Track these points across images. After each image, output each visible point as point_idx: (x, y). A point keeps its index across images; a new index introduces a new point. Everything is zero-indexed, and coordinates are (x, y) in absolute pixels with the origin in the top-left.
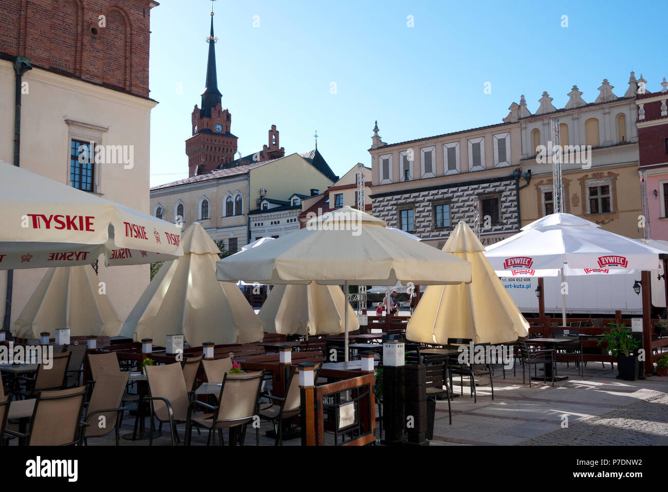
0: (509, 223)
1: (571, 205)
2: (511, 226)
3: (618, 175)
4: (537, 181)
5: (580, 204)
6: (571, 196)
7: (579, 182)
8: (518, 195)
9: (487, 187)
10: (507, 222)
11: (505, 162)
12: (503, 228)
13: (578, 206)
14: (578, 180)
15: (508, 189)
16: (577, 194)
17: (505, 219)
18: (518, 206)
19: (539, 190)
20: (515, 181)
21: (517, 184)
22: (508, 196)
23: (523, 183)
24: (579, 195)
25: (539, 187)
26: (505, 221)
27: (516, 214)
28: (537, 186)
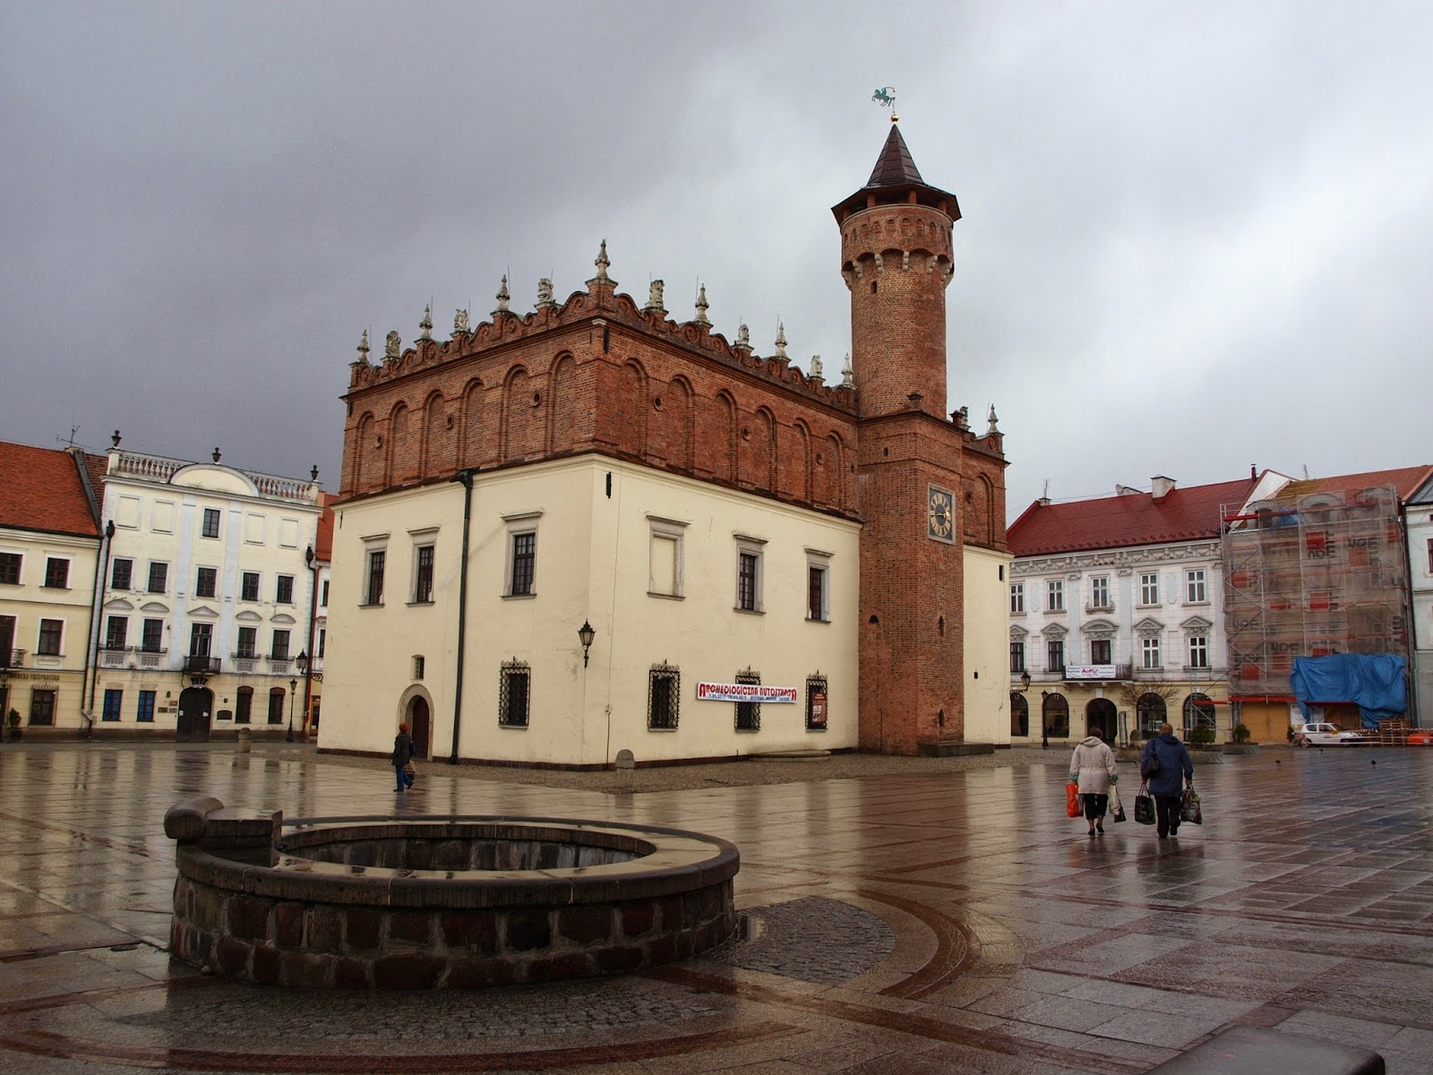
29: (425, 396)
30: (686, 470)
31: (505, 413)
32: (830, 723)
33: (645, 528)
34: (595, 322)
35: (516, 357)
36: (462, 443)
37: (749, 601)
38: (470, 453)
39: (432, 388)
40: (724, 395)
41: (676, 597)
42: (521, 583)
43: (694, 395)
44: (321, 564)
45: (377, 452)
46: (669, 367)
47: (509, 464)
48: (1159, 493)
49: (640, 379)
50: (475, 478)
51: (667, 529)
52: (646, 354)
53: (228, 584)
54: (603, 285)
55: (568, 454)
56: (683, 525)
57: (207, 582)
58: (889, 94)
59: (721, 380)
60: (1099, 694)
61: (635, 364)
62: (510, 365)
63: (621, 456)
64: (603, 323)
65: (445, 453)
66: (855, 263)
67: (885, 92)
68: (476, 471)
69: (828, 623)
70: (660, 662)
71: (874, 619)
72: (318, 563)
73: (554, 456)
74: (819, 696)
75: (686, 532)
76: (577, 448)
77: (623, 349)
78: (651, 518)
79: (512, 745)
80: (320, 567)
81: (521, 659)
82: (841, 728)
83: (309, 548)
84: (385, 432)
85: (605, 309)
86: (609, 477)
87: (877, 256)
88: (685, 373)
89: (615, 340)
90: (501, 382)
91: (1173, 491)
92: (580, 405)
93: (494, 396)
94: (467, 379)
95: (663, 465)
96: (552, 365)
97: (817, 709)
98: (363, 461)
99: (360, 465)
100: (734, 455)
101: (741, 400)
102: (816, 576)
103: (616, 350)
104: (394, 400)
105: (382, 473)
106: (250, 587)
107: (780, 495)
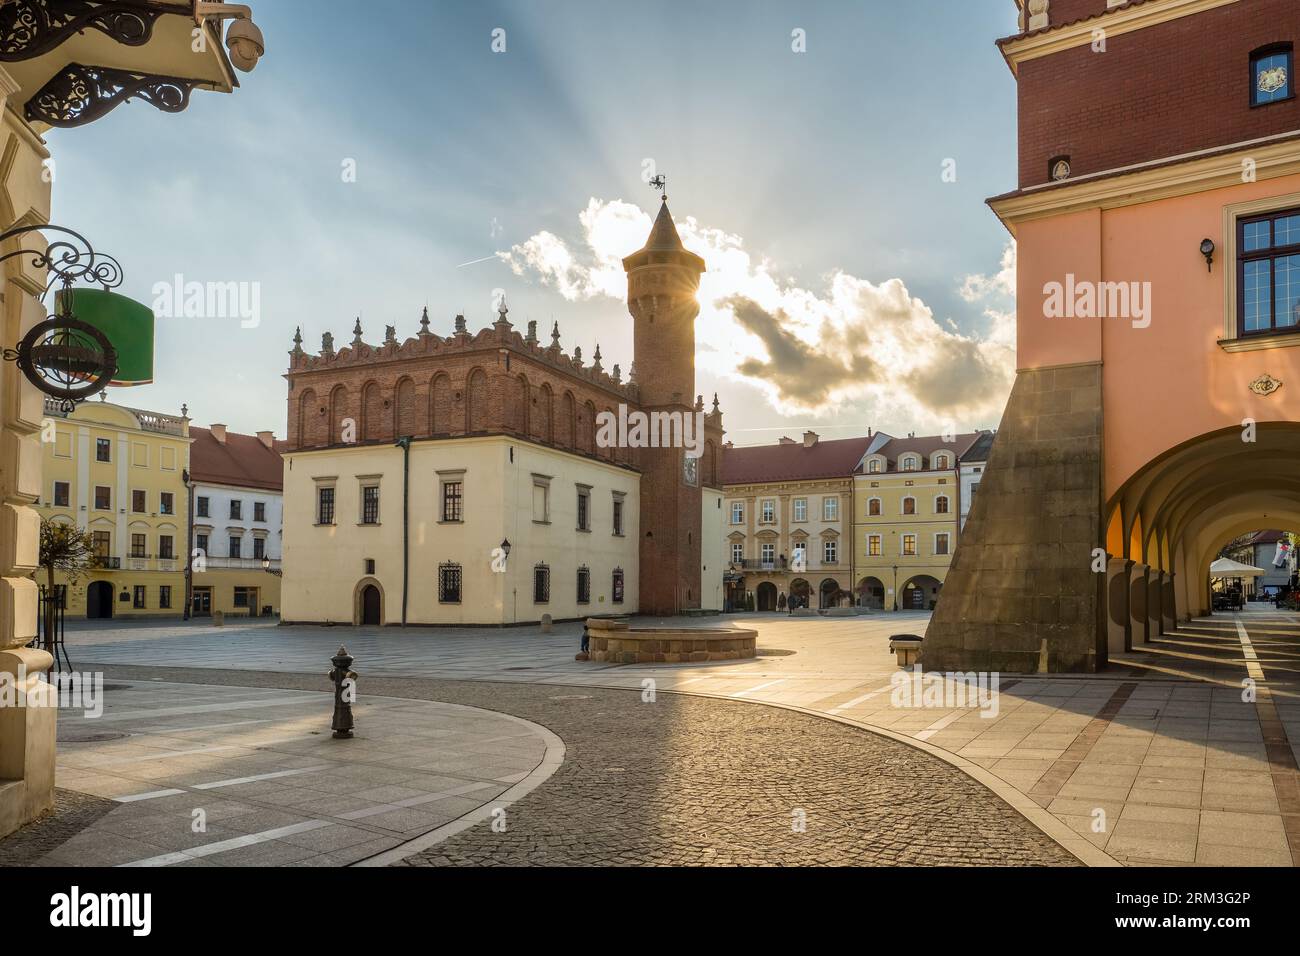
29: (363, 383)
30: (549, 442)
31: (432, 402)
32: (625, 598)
33: (530, 480)
34: (501, 351)
35: (440, 366)
36: (397, 419)
37: (583, 525)
38: (404, 425)
39: (368, 378)
40: (568, 395)
41: (546, 523)
42: (450, 515)
43: (553, 395)
44: (196, 483)
45: (320, 418)
46: (539, 378)
47: (436, 435)
48: (810, 445)
49: (524, 386)
50: (413, 444)
51: (541, 481)
52: (527, 369)
53: (121, 499)
54: (503, 324)
55: (483, 434)
56: (550, 478)
57: (103, 498)
58: (661, 180)
59: (568, 385)
60: (765, 579)
61: (522, 378)
62: (436, 370)
63: (518, 436)
64: (507, 352)
65: (383, 425)
66: (639, 301)
67: (658, 179)
68: (411, 439)
69: (623, 536)
70: (539, 562)
71: (650, 534)
72: (193, 483)
73: (471, 433)
74: (619, 582)
75: (552, 482)
76: (490, 430)
77: (518, 367)
78: (534, 475)
79: (449, 614)
80: (194, 486)
81: (454, 561)
82: (631, 602)
83: (184, 471)
84: (327, 405)
85: (507, 342)
86: (511, 449)
87: (654, 298)
88: (549, 381)
89: (512, 362)
90: (428, 381)
91: (817, 444)
92: (492, 403)
93: (423, 390)
94: (398, 376)
95: (538, 441)
96: (468, 375)
97: (618, 590)
98: (306, 423)
99: (303, 426)
100: (573, 433)
101: (577, 397)
102: (617, 506)
103: (513, 369)
104: (334, 383)
105: (327, 433)
106: (139, 500)
107: (599, 457)
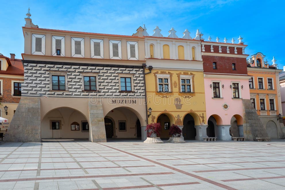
0: (138, 92)
1: (173, 87)
2: (140, 94)
3: (195, 75)
4: (155, 71)
5: (178, 86)
6: (173, 82)
7: (177, 75)
8: (144, 77)
9: (124, 70)
10: (137, 91)
11: (135, 58)
12: (134, 95)
13: (177, 87)
14: (177, 74)
15: (137, 73)
16: (176, 81)
17: (136, 90)
18: (145, 83)
19: (156, 77)
20: (142, 69)
21: (144, 71)
22: (138, 77)
23: (147, 71)
24: (177, 82)
25: (156, 75)
26: (136, 91)
27: (144, 88)
28: (155, 74)
